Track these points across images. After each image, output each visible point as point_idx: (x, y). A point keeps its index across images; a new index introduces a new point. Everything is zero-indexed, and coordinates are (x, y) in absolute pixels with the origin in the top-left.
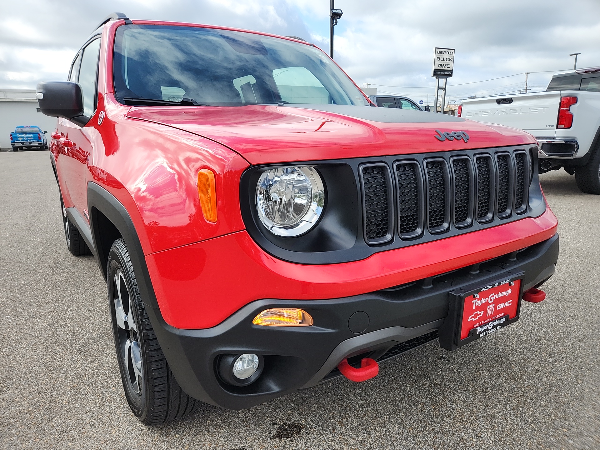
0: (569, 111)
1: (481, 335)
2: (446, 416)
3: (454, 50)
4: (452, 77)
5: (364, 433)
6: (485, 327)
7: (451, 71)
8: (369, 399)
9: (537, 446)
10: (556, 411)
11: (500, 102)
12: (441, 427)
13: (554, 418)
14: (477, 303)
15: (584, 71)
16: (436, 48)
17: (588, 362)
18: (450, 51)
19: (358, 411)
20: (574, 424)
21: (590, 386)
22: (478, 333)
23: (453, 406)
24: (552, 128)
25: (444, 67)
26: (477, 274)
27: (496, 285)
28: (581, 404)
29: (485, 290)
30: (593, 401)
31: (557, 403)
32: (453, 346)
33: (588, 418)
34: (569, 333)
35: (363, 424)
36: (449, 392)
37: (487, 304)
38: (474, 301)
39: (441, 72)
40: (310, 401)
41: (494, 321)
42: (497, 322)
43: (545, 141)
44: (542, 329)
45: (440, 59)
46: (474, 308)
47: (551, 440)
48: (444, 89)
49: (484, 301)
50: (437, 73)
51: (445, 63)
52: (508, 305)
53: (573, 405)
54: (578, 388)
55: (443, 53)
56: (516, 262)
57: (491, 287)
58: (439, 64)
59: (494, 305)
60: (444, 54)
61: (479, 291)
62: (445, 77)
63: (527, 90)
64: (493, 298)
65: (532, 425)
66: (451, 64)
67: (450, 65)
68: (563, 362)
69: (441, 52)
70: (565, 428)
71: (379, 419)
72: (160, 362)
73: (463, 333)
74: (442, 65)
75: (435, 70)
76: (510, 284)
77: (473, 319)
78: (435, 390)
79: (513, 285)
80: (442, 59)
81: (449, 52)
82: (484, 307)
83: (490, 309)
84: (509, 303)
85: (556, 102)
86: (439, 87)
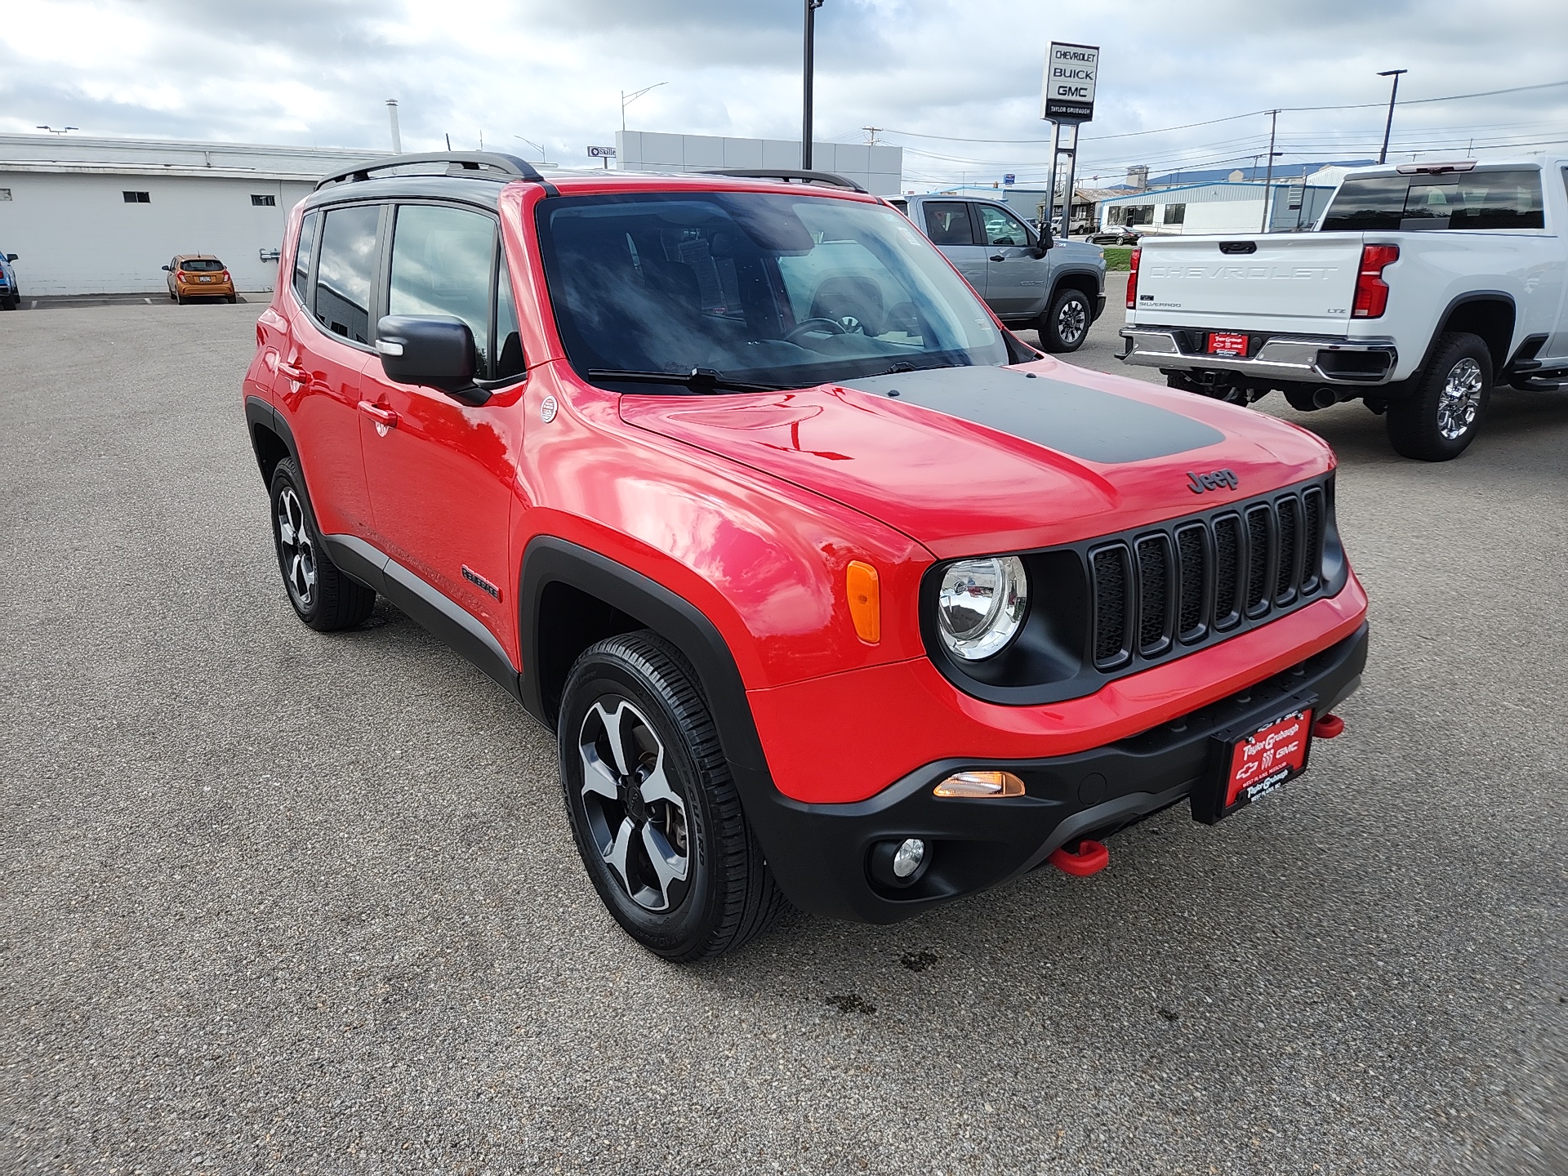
0: (1381, 278)
1: (1253, 799)
2: (1176, 931)
3: (1097, 48)
4: (1091, 120)
5: (1046, 963)
6: (1259, 787)
7: (1090, 105)
8: (1040, 909)
9: (1328, 972)
10: (1356, 918)
11: (1227, 248)
12: (1170, 947)
13: (1352, 928)
14: (1249, 750)
15: (1415, 168)
16: (1053, 43)
17: (1408, 834)
18: (1087, 52)
19: (1027, 929)
20: (1385, 936)
21: (1412, 874)
22: (1249, 796)
23: (1186, 915)
24: (1341, 315)
25: (1073, 95)
26: (1249, 703)
27: (1278, 721)
28: (1397, 905)
29: (1263, 730)
30: (1416, 900)
31: (1356, 904)
32: (1215, 817)
33: (1408, 926)
34: (1374, 782)
35: (1040, 949)
36: (1175, 893)
37: (1264, 750)
38: (1246, 749)
39: (1064, 109)
40: (939, 915)
41: (1271, 776)
42: (1276, 778)
43: (1326, 345)
44: (1325, 774)
45: (1063, 72)
46: (1245, 759)
47: (1349, 962)
48: (1072, 153)
49: (1259, 746)
50: (1054, 109)
51: (1073, 83)
52: (1293, 750)
53: (1384, 907)
54: (1392, 879)
55: (1068, 57)
56: (1304, 679)
57: (1271, 724)
58: (1060, 87)
59: (1272, 751)
60: (1071, 58)
61: (1254, 733)
62: (1074, 120)
63: (1273, 156)
64: (1272, 741)
65: (1319, 940)
66: (1090, 88)
67: (1086, 89)
68: (1365, 835)
69: (1065, 55)
70: (1371, 944)
71: (1066, 941)
72: (739, 855)
73: (1230, 797)
74: (1067, 89)
75: (1050, 102)
76: (1297, 717)
77: (1244, 776)
78: (1150, 890)
79: (1302, 718)
80: (1068, 74)
81: (1084, 55)
82: (1258, 757)
83: (1267, 758)
84: (1294, 746)
85: (1352, 256)
86: (1059, 147)
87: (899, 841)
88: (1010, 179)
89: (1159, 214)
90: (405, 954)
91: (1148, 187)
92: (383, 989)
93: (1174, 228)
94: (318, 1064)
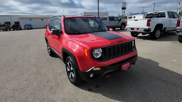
0: (149, 23)
7: (126, 8)
11: (135, 20)
18: (125, 3)
22: (124, 70)
24: (146, 26)
38: (123, 66)
41: (126, 68)
43: (144, 29)
48: (124, 12)
51: (124, 6)
52: (129, 66)
57: (126, 63)
59: (126, 66)
61: (124, 64)
62: (124, 9)
66: (126, 6)
69: (123, 4)
73: (122, 70)
75: (122, 8)
76: (129, 63)
77: (123, 68)
85: (147, 21)
87: (90, 74)
88: (119, 15)
89: (133, 17)
90: (52, 85)
91: (132, 15)
92: (50, 88)
93: (134, 18)
94: (43, 94)
